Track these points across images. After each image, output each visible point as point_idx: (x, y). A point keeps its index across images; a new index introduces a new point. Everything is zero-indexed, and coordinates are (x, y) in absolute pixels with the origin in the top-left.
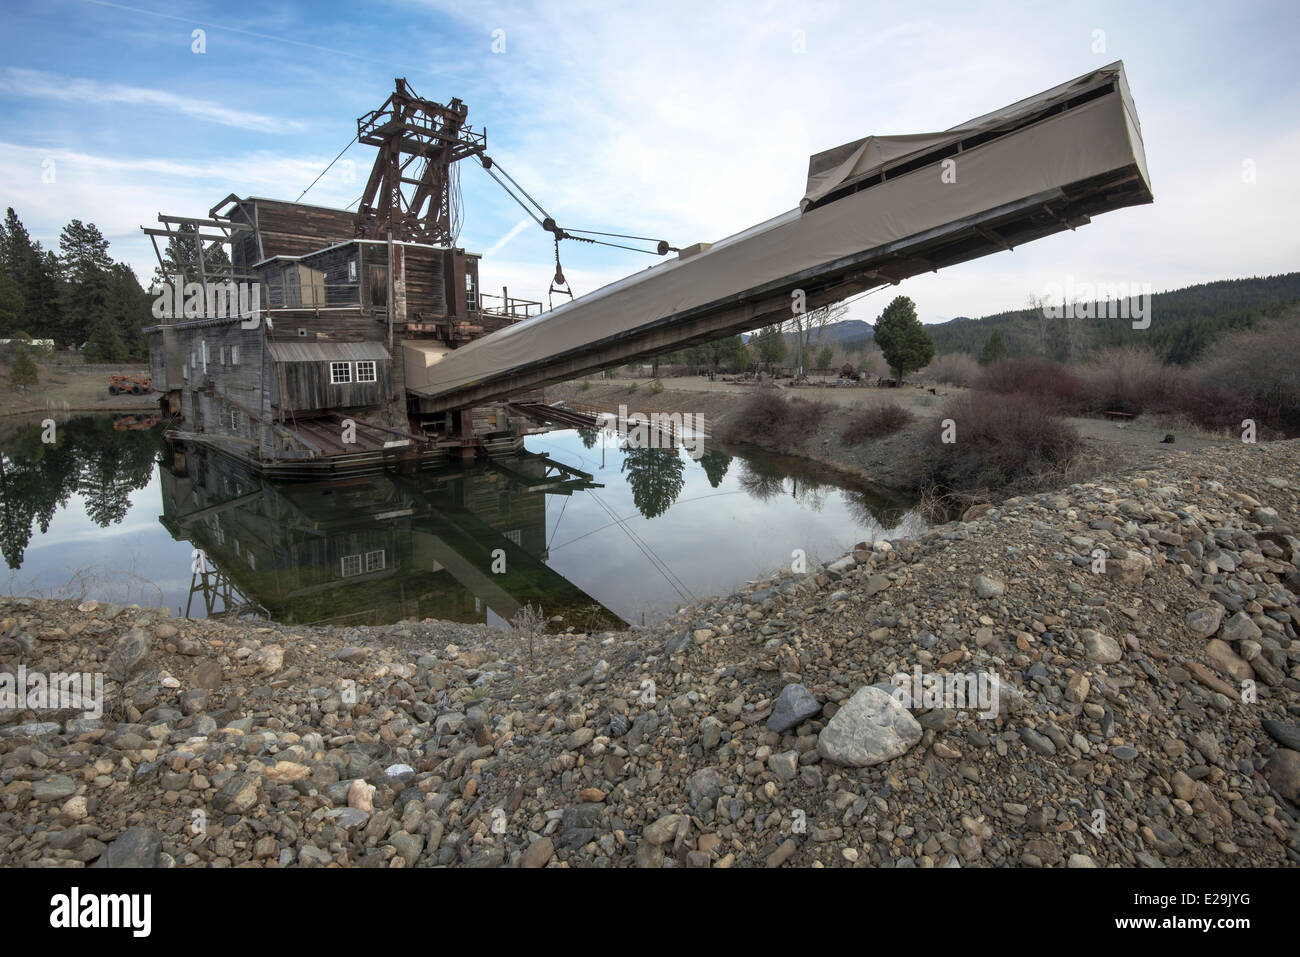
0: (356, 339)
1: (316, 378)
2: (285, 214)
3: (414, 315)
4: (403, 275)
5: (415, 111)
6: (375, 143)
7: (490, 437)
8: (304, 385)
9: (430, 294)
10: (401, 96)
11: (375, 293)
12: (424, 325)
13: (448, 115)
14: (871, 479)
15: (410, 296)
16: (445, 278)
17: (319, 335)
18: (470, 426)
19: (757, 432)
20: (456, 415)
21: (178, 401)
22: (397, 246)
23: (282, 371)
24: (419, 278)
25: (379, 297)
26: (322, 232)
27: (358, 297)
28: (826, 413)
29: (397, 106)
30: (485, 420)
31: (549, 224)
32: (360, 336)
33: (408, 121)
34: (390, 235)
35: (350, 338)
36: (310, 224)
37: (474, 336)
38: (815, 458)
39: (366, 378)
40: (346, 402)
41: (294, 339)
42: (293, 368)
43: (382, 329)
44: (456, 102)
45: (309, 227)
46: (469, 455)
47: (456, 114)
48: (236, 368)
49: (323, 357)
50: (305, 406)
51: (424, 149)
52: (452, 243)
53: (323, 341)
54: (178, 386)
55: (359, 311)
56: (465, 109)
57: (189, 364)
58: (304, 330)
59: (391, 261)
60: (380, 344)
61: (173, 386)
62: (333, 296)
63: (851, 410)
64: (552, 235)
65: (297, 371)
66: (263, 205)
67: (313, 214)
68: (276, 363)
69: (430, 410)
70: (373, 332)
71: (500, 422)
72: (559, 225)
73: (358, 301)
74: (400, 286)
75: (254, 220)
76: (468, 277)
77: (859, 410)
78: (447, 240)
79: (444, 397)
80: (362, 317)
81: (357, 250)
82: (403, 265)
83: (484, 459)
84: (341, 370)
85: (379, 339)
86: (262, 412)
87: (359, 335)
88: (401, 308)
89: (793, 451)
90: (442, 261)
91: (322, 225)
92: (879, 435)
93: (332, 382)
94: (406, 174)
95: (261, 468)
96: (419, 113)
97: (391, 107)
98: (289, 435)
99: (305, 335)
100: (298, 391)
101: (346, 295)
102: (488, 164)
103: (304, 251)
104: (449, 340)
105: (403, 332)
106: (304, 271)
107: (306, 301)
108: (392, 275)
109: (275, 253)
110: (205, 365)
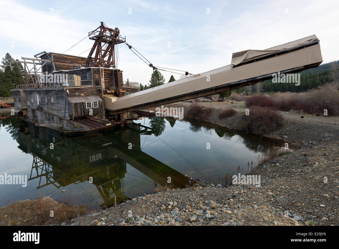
0: (91, 95)
1: (82, 107)
2: (61, 57)
3: (107, 88)
4: (103, 77)
5: (106, 31)
6: (94, 39)
7: (127, 120)
8: (79, 109)
9: (111, 82)
10: (102, 27)
11: (96, 82)
12: (111, 91)
13: (115, 32)
14: (230, 128)
15: (105, 82)
16: (115, 77)
17: (81, 94)
18: (122, 117)
19: (194, 115)
20: (119, 116)
21: (26, 112)
22: (102, 69)
23: (73, 106)
24: (107, 78)
25: (98, 83)
26: (72, 63)
27: (92, 83)
28: (212, 110)
29: (101, 29)
30: (125, 116)
31: (151, 65)
32: (93, 94)
33: (104, 34)
34: (100, 66)
35: (90, 95)
36: (68, 60)
37: (123, 94)
38: (213, 123)
39: (96, 106)
40: (91, 113)
41: (75, 96)
42: (76, 104)
43: (99, 92)
44: (116, 29)
45: (68, 61)
46: (122, 125)
47: (117, 32)
48: (52, 104)
49: (84, 101)
50: (79, 115)
51: (108, 41)
52: (116, 68)
53: (83, 96)
54: (26, 108)
55: (92, 87)
56: (119, 30)
57: (30, 102)
58: (77, 93)
59: (100, 73)
60: (98, 96)
61: (24, 108)
62: (83, 83)
63: (219, 110)
64: (152, 68)
65: (77, 106)
66: (54, 55)
67: (69, 57)
68: (71, 103)
69: (112, 114)
70: (96, 93)
71: (129, 116)
72: (154, 66)
74: (103, 80)
75: (51, 59)
77: (221, 110)
78: (114, 67)
79: (118, 111)
80: (93, 89)
81: (91, 70)
82: (103, 74)
83: (126, 126)
84: (89, 104)
85: (98, 95)
86: (65, 117)
87: (92, 94)
88: (103, 86)
89: (206, 121)
90: (113, 73)
91: (71, 60)
92: (229, 117)
93: (87, 108)
94: (103, 48)
95: (64, 133)
96: (107, 32)
97: (99, 30)
98: (76, 124)
99: (78, 95)
100: (78, 111)
101: (88, 83)
102: (130, 47)
103: (67, 68)
104: (116, 94)
105: (106, 93)
106: (75, 76)
107: (76, 85)
108: (101, 76)
109: (58, 69)
110: (38, 102)
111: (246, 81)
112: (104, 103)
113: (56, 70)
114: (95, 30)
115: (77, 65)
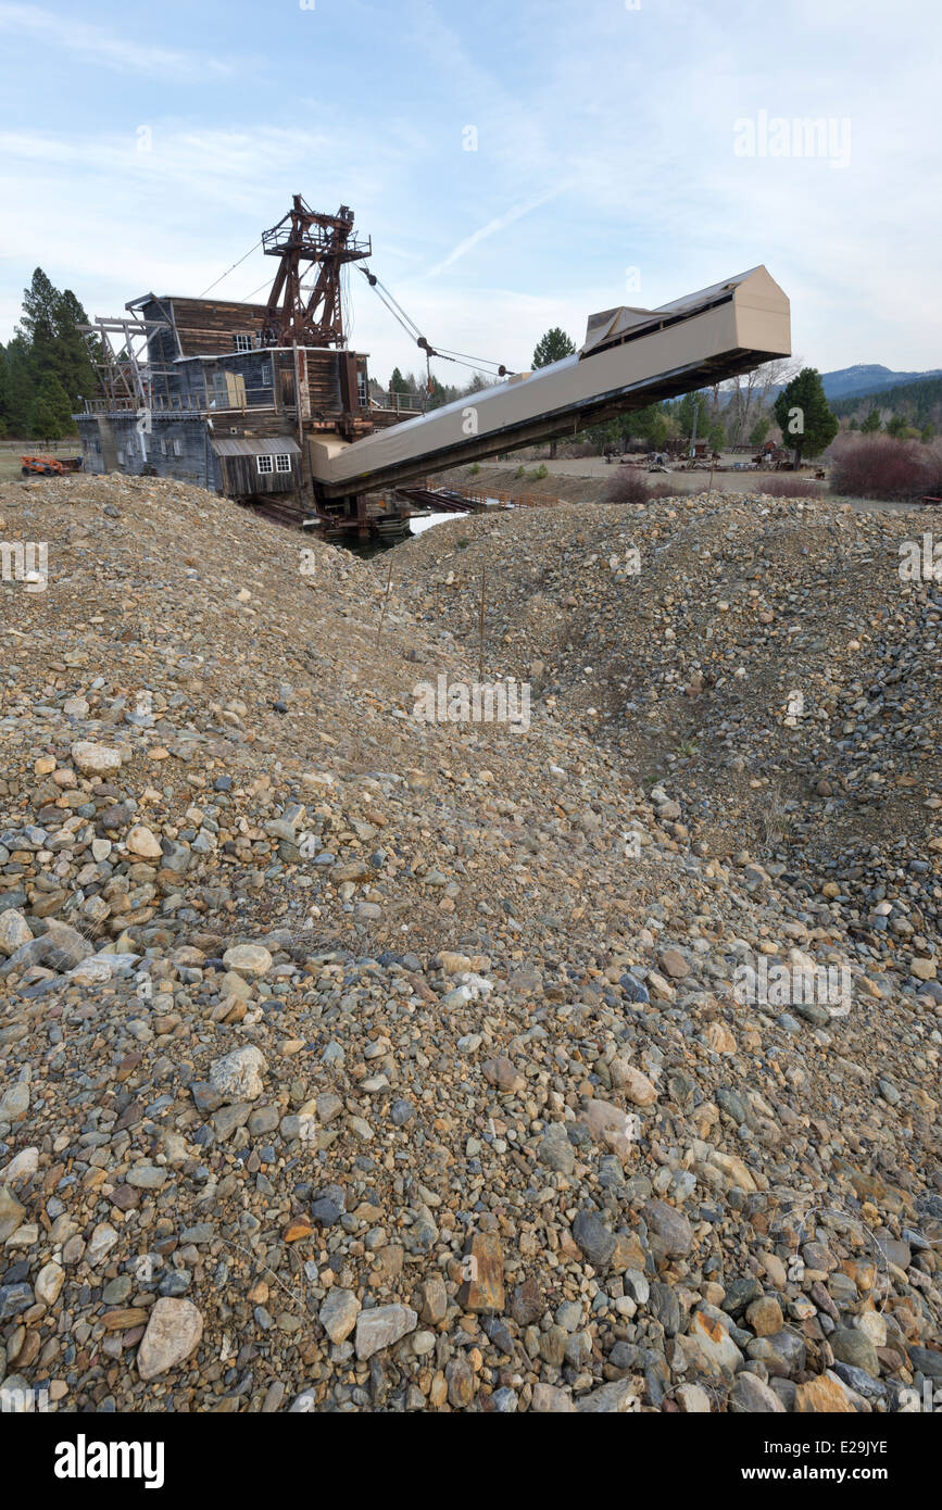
0: (272, 435)
1: (248, 468)
2: (193, 310)
3: (316, 414)
4: (306, 377)
5: (310, 224)
6: (279, 254)
7: (381, 519)
8: (239, 475)
9: (329, 393)
10: (299, 214)
11: (285, 394)
12: (325, 422)
13: (338, 225)
15: (313, 395)
16: (340, 377)
17: (246, 432)
18: (364, 509)
20: (353, 499)
22: (301, 351)
23: (223, 462)
24: (320, 379)
25: (289, 398)
26: (228, 327)
27: (274, 399)
29: (295, 222)
30: (376, 504)
31: (422, 343)
32: (277, 433)
33: (305, 235)
34: (296, 341)
35: (269, 434)
36: (217, 318)
37: (366, 432)
39: (284, 468)
40: (270, 488)
41: (228, 436)
42: (231, 460)
43: (291, 428)
44: (343, 210)
45: (216, 321)
46: (365, 534)
47: (342, 223)
48: (178, 459)
49: (251, 452)
50: (241, 491)
51: (320, 256)
52: (344, 345)
53: (249, 437)
55: (274, 411)
56: (351, 215)
57: (125, 452)
58: (235, 429)
59: (297, 366)
60: (291, 439)
62: (252, 399)
64: (424, 351)
65: (234, 464)
66: (178, 303)
67: (219, 309)
68: (220, 458)
69: (333, 495)
70: (285, 429)
71: (389, 506)
72: (430, 344)
73: (272, 402)
74: (304, 387)
75: (171, 317)
76: (359, 375)
78: (342, 340)
79: (343, 485)
80: (276, 416)
81: (271, 357)
82: (306, 368)
84: (265, 461)
85: (291, 435)
87: (275, 432)
88: (305, 408)
90: (337, 362)
91: (226, 318)
93: (259, 472)
94: (304, 283)
96: (314, 226)
97: (289, 223)
99: (236, 433)
100: (236, 479)
101: (263, 397)
102: (373, 281)
103: (214, 345)
104: (346, 435)
105: (310, 428)
106: (229, 376)
107: (233, 404)
108: (298, 378)
109: (191, 348)
110: (144, 454)
111: (602, 398)
112: (306, 459)
113: (186, 353)
114: (278, 227)
115: (244, 333)
